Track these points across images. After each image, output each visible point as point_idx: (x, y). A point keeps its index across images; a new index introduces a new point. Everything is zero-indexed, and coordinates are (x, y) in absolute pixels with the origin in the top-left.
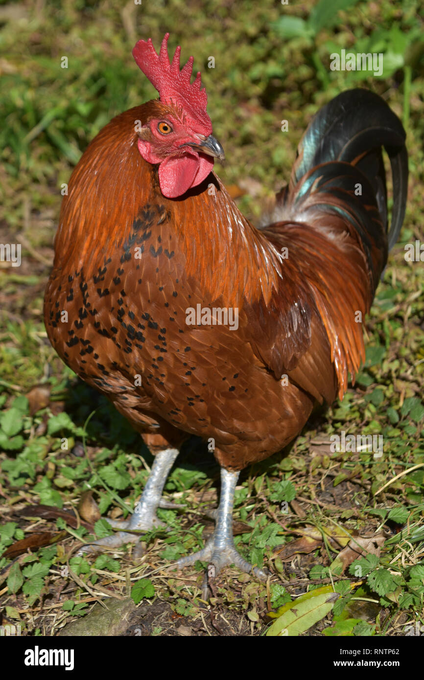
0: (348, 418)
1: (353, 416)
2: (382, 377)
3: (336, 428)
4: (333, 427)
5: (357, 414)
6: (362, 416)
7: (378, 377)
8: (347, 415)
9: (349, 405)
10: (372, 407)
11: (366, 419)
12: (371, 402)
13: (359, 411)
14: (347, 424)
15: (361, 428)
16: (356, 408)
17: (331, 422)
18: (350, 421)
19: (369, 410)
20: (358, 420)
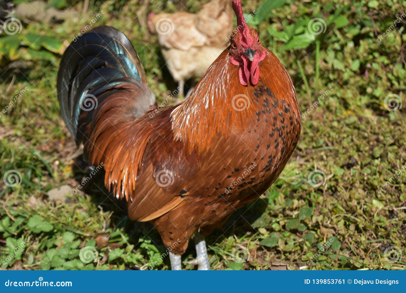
0: (293, 250)
1: (296, 249)
2: (312, 226)
3: (286, 257)
4: (284, 255)
5: (298, 248)
6: (302, 249)
7: (310, 225)
8: (292, 248)
9: (294, 242)
10: (307, 243)
11: (304, 250)
12: (307, 240)
13: (300, 245)
14: (293, 254)
15: (301, 256)
16: (298, 244)
17: (282, 253)
18: (294, 252)
19: (306, 245)
20: (299, 252)
